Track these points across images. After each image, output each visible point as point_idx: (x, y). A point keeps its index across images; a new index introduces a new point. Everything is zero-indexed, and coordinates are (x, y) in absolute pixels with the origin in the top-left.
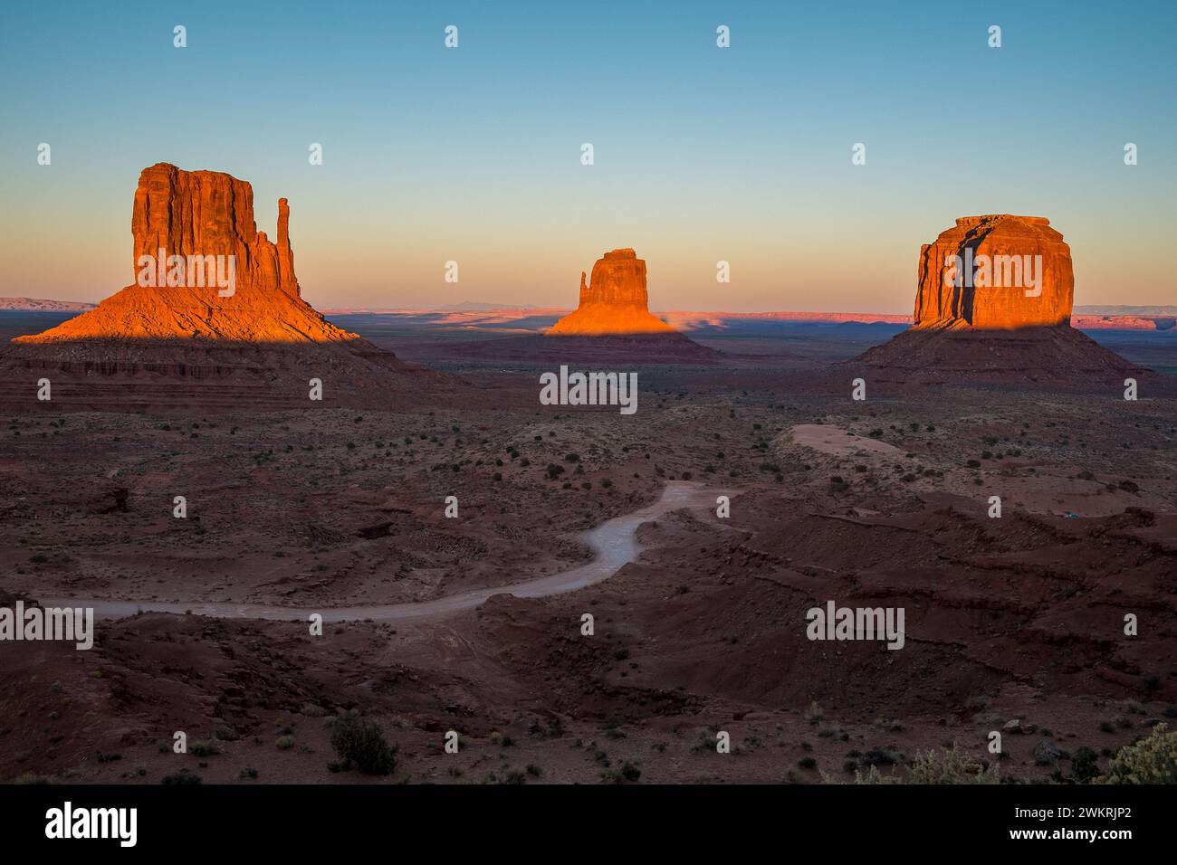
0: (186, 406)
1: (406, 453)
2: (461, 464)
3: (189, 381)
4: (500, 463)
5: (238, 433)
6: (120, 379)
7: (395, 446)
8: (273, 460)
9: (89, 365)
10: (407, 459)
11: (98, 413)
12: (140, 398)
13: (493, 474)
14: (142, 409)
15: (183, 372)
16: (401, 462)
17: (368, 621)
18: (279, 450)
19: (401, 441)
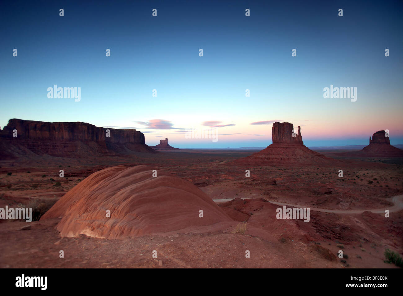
0: (282, 165)
1: (330, 176)
2: (344, 179)
3: (283, 161)
4: (355, 179)
5: (293, 171)
6: (270, 160)
7: (327, 175)
8: (301, 176)
9: (265, 158)
10: (330, 177)
11: (267, 167)
12: (274, 164)
13: (353, 182)
14: (275, 166)
15: (282, 159)
16: (329, 178)
17: (333, 213)
18: (302, 174)
19: (328, 173)
